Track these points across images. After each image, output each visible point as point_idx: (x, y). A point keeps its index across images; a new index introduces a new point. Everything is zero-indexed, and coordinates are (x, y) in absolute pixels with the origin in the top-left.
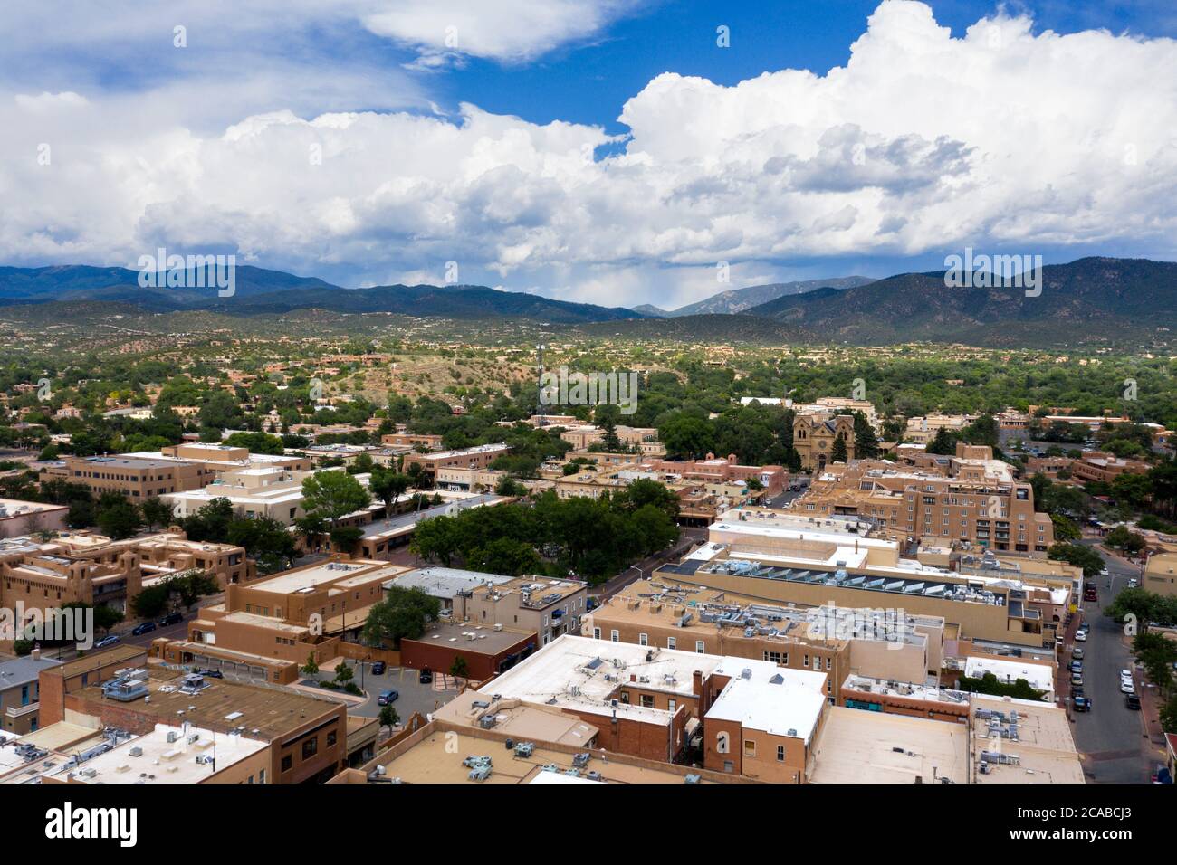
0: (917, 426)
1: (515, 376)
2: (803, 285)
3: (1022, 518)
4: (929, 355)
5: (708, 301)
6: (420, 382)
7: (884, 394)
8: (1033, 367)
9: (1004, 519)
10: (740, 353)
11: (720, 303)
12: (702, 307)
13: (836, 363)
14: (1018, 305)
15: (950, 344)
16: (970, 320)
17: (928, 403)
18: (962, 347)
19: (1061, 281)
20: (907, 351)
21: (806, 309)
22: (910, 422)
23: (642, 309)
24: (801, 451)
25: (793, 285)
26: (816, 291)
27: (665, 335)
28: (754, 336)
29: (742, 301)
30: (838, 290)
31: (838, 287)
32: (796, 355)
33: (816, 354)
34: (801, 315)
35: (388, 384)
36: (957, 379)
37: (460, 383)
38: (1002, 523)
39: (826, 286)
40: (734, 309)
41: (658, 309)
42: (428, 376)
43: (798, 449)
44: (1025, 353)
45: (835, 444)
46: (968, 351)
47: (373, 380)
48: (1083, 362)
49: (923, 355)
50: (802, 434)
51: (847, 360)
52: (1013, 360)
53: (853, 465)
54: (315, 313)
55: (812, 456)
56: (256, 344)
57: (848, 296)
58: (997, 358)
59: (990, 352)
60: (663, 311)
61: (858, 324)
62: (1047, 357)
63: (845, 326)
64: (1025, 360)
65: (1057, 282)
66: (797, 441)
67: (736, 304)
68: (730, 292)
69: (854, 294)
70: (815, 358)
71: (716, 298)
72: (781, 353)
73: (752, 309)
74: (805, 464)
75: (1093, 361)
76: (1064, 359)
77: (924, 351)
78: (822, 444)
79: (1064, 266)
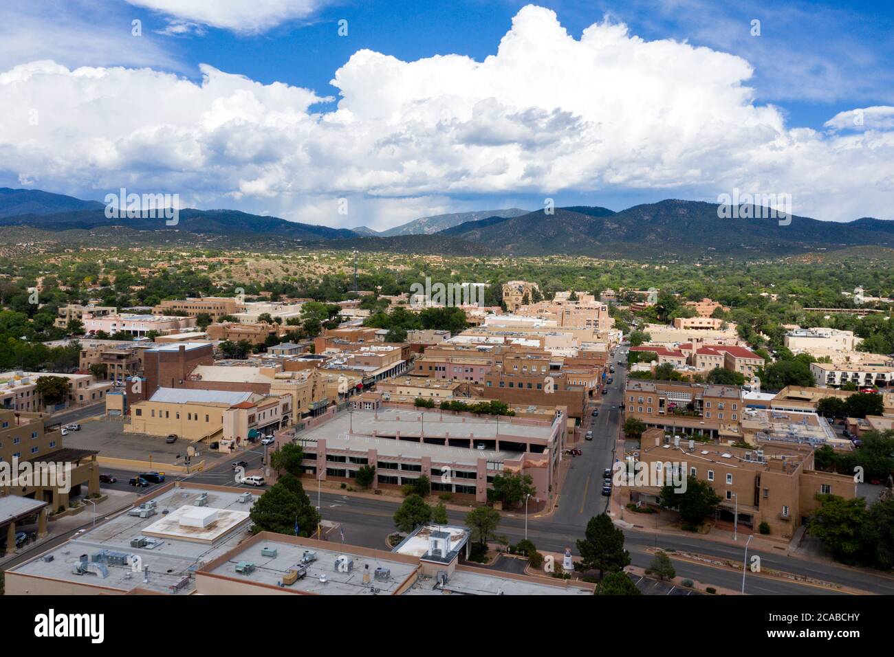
0: (561, 296)
1: (319, 271)
2: (477, 214)
3: (604, 319)
4: (565, 263)
5: (408, 225)
6: (267, 274)
7: (542, 281)
8: (626, 270)
9: (597, 319)
10: (446, 260)
11: (418, 226)
12: (405, 229)
13: (509, 267)
14: (623, 232)
15: (579, 256)
16: (592, 241)
17: (567, 286)
18: (586, 258)
19: (651, 216)
20: (552, 260)
21: (482, 232)
22: (557, 293)
23: (360, 230)
24: (507, 303)
25: (470, 214)
26: (488, 219)
27: (387, 248)
28: (449, 250)
29: (433, 225)
30: (503, 219)
31: (502, 216)
32: (484, 262)
33: (496, 261)
34: (478, 236)
35: (248, 274)
36: (582, 276)
37: (289, 275)
38: (596, 321)
39: (493, 216)
40: (429, 231)
41: (371, 230)
42: (270, 270)
43: (506, 301)
44: (624, 261)
45: (524, 298)
46: (590, 261)
47: (237, 272)
48: (657, 268)
49: (562, 263)
50: (507, 294)
51: (516, 265)
52: (616, 266)
53: (532, 305)
54: (117, 229)
55: (512, 305)
56: (97, 251)
57: (510, 223)
58: (607, 265)
59: (603, 261)
60: (375, 232)
61: (518, 242)
62: (637, 265)
63: (509, 244)
64: (624, 266)
65: (648, 216)
66: (505, 298)
67: (429, 227)
68: (425, 218)
69: (515, 222)
70: (496, 264)
71: (415, 223)
72: (473, 260)
73: (443, 231)
74: (509, 308)
75: (663, 267)
76: (647, 266)
77: (563, 260)
78: (517, 299)
79: (652, 205)
